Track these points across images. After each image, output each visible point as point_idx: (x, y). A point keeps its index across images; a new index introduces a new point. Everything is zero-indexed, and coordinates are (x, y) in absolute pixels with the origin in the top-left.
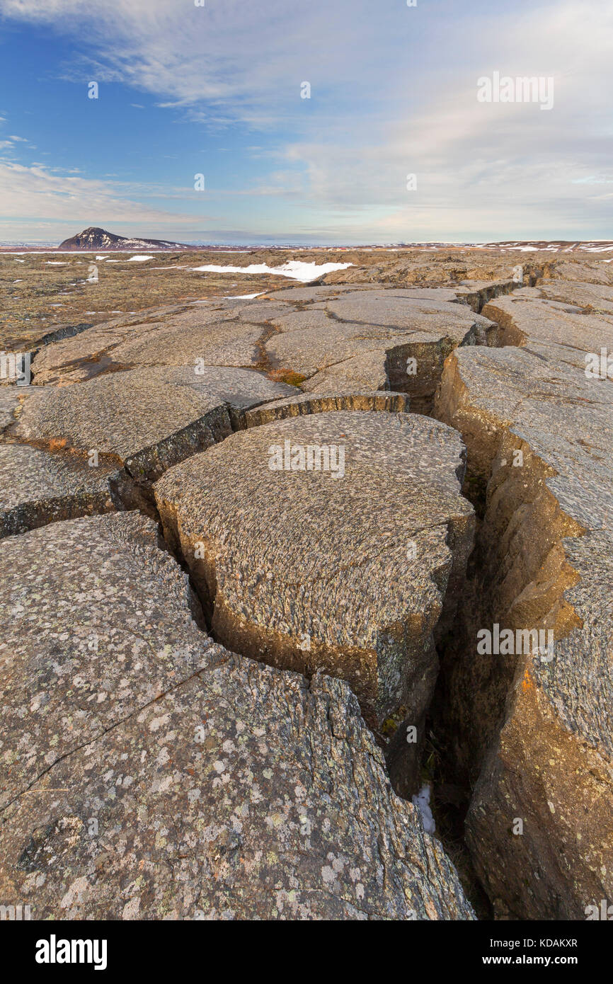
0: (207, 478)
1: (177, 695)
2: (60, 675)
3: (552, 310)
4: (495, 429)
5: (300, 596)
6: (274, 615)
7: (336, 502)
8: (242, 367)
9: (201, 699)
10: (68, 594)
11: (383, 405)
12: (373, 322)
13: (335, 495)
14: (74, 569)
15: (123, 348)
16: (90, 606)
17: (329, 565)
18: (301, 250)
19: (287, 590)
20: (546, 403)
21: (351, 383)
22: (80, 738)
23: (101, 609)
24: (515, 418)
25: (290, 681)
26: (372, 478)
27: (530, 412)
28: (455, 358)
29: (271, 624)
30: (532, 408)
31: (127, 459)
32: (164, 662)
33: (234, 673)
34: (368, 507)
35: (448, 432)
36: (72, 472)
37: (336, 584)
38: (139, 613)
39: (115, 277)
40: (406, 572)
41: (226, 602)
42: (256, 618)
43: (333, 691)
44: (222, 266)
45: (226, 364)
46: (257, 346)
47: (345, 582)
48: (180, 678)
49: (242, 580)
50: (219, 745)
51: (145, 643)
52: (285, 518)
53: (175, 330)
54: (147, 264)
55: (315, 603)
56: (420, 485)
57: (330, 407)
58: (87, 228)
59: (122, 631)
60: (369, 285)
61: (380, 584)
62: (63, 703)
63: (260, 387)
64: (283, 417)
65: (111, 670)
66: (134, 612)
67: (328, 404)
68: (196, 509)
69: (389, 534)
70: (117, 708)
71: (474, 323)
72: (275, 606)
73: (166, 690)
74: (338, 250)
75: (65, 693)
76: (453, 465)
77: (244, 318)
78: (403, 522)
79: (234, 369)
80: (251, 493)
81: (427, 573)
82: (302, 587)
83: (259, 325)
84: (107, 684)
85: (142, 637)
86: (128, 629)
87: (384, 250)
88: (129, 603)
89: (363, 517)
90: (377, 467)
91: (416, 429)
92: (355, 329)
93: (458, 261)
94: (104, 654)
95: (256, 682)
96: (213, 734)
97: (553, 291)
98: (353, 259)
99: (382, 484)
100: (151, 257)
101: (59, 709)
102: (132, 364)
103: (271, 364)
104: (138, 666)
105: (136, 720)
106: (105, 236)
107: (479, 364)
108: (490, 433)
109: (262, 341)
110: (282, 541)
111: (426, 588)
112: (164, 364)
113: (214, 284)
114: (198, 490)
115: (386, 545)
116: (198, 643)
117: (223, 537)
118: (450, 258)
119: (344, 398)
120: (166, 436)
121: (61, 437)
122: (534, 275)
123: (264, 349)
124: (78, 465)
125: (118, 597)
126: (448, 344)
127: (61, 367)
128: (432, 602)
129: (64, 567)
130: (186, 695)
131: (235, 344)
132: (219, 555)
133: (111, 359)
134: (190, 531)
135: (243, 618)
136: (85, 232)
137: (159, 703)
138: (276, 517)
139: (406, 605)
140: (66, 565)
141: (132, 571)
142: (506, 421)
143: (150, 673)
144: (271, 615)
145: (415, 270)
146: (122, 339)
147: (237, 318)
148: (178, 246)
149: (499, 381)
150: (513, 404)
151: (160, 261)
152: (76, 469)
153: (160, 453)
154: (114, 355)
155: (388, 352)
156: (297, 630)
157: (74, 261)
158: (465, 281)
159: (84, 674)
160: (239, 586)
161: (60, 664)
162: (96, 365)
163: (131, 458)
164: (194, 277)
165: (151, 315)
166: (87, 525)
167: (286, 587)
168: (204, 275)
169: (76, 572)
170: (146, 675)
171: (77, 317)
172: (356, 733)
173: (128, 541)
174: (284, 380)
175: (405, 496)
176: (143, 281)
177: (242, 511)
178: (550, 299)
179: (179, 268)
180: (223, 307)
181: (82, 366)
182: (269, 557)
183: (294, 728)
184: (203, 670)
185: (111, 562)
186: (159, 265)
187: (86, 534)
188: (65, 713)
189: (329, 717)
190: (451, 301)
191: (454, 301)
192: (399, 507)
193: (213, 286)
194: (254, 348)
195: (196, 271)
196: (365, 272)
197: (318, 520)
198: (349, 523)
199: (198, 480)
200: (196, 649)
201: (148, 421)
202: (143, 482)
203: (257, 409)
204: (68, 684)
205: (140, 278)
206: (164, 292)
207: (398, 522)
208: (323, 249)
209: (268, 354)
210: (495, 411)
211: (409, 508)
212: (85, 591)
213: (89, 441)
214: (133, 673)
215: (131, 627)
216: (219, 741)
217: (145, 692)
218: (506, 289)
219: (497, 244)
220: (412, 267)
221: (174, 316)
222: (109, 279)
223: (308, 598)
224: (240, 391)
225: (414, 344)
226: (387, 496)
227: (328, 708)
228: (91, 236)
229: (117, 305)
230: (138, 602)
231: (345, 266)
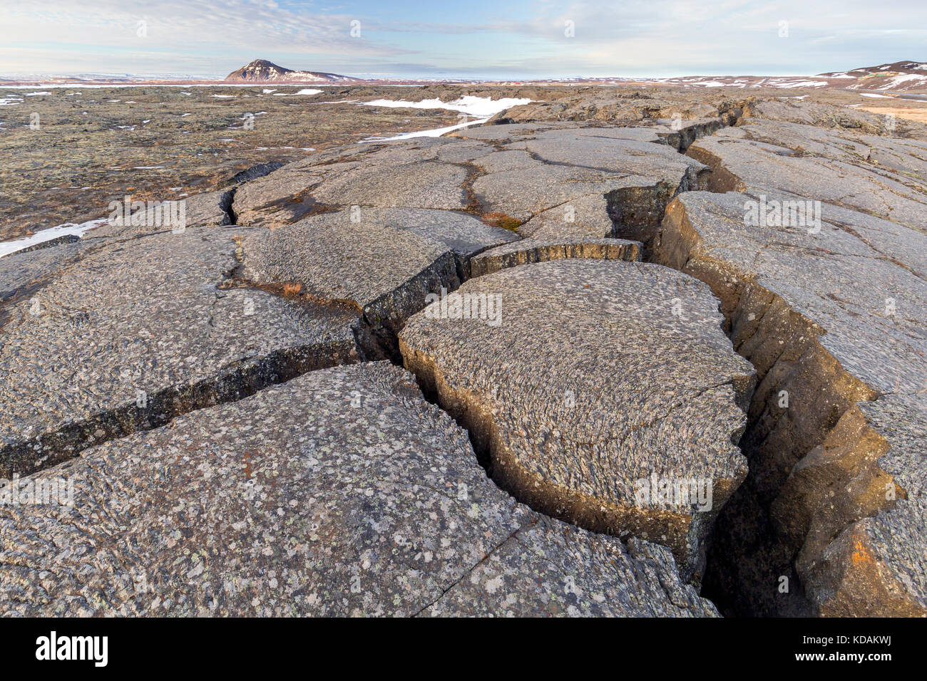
0: (457, 329)
1: (502, 557)
2: (379, 532)
3: (763, 152)
4: (735, 280)
5: (595, 457)
6: (573, 475)
7: (604, 358)
8: (452, 210)
9: (527, 561)
10: (356, 447)
11: (616, 254)
12: (581, 163)
13: (601, 350)
14: (351, 421)
15: (324, 188)
16: (383, 461)
17: (617, 424)
18: (473, 84)
19: (580, 450)
20: (786, 254)
21: (574, 229)
22: (421, 598)
23: (395, 464)
24: (758, 269)
25: (610, 545)
26: (635, 333)
27: (773, 263)
28: (679, 204)
29: (572, 485)
30: (773, 259)
31: (365, 307)
32: (476, 521)
33: (549, 536)
34: (641, 363)
35: (696, 284)
36: (313, 319)
37: (632, 445)
38: (434, 469)
39: (285, 111)
40: (702, 435)
41: (517, 460)
42: (555, 478)
43: (657, 557)
44: (394, 100)
45: (435, 206)
46: (464, 188)
47: (640, 443)
48: (498, 540)
49: (528, 437)
50: (564, 611)
51: (451, 501)
52: (555, 373)
53: (375, 170)
54: (316, 98)
55: (613, 464)
56: (690, 342)
57: (559, 254)
58: (253, 61)
59: (424, 488)
60: (558, 123)
61: (678, 447)
62: (392, 561)
63: (476, 232)
64: (511, 265)
65: (427, 529)
66: (429, 468)
67: (556, 252)
68: (456, 362)
69: (672, 393)
70: (447, 568)
71: (687, 166)
72: (572, 466)
73: (489, 551)
74: (512, 84)
75: (391, 551)
76: (716, 321)
77: (443, 158)
78: (683, 381)
79: (445, 212)
80: (511, 345)
81: (726, 436)
82: (595, 447)
83: (461, 165)
84: (428, 543)
85: (447, 495)
86: (429, 486)
87: (561, 84)
88: (420, 459)
89: (639, 374)
90: (636, 321)
91: (661, 281)
92: (567, 173)
93: (646, 97)
94: (415, 512)
95: (575, 545)
96: (553, 599)
97: (759, 132)
98: (531, 94)
99: (648, 339)
100: (319, 91)
101: (390, 567)
102: (338, 205)
103: (482, 207)
104: (453, 525)
105: (470, 582)
106: (272, 68)
107: (708, 211)
108: (729, 285)
109: (468, 184)
110: (559, 398)
111: (730, 452)
112: (371, 206)
113: (386, 119)
114: (452, 341)
115: (673, 405)
116: (503, 503)
117: (494, 391)
118: (637, 94)
119: (575, 246)
120: (400, 283)
121: (292, 282)
122: (733, 113)
123: (472, 191)
124: (317, 312)
125: (408, 452)
126: (664, 188)
127: (264, 207)
128: (739, 466)
129: (340, 419)
130: (510, 557)
131: (441, 185)
132: (494, 411)
133: (314, 199)
134: (456, 384)
135: (540, 478)
136: (251, 64)
137: (487, 564)
138: (545, 372)
139: (713, 470)
140: (342, 416)
141: (411, 425)
142: (748, 272)
143: (467, 533)
144: (570, 475)
145: (604, 107)
146: (321, 180)
147: (436, 158)
148: (345, 79)
149: (732, 230)
150: (752, 255)
151: (329, 95)
152: (316, 316)
153: (395, 300)
154: (317, 195)
155: (606, 196)
156: (602, 492)
157: (241, 94)
158: (660, 120)
159: (402, 532)
160: (526, 444)
161: (377, 521)
162: (300, 206)
163: (369, 305)
164: (366, 112)
165: (344, 153)
166: (345, 375)
167: (578, 446)
168: (375, 110)
169: (354, 425)
170: (464, 534)
171: (249, 152)
172: (695, 602)
173: (393, 393)
174: (499, 224)
175: (677, 353)
176: (313, 116)
177: (505, 365)
178: (757, 140)
179: (349, 102)
180: (418, 145)
181: (286, 206)
182: (550, 415)
183: (632, 595)
184: (517, 531)
185: (386, 414)
186: (328, 99)
187: (348, 385)
188: (397, 572)
189: (662, 585)
190: (653, 142)
191: (657, 142)
192: (675, 365)
193: (386, 122)
194: (460, 190)
195: (367, 106)
196: (548, 109)
197: (592, 377)
198: (626, 380)
199: (447, 331)
200: (503, 509)
201: (378, 267)
202: (379, 330)
203: (482, 255)
204: (390, 543)
205: (310, 113)
206: (336, 127)
207: (678, 381)
208: (497, 83)
209: (477, 196)
210: (734, 262)
211: (685, 366)
212: (372, 445)
213: (322, 286)
214: (450, 532)
215: (432, 484)
216: (563, 607)
217: (469, 552)
218: (707, 129)
219: (681, 79)
220: (599, 105)
221: (369, 155)
222: (278, 114)
223: (605, 458)
224: (459, 236)
225: (630, 189)
226: (658, 353)
227: (658, 574)
228: (257, 69)
229: (289, 141)
230: (429, 458)
231: (525, 101)
